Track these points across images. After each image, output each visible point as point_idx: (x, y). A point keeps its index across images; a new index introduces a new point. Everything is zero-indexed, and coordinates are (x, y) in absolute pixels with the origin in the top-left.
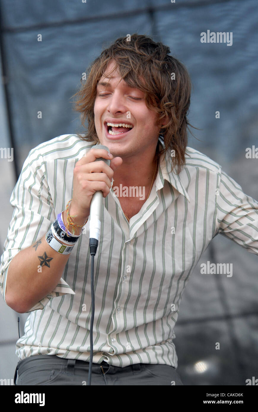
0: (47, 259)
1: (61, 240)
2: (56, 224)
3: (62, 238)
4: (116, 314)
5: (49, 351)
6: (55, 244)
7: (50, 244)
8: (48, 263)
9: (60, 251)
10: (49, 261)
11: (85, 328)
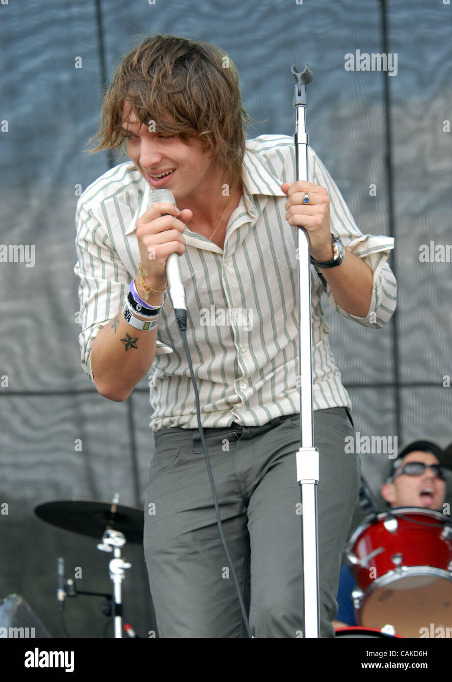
0: (132, 340)
1: (139, 314)
2: (130, 297)
3: (139, 312)
4: (242, 357)
5: (172, 422)
6: (136, 322)
7: (131, 323)
8: (134, 344)
9: (145, 328)
10: (134, 342)
11: (208, 380)
